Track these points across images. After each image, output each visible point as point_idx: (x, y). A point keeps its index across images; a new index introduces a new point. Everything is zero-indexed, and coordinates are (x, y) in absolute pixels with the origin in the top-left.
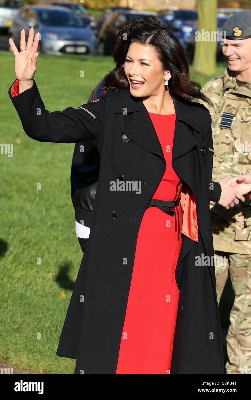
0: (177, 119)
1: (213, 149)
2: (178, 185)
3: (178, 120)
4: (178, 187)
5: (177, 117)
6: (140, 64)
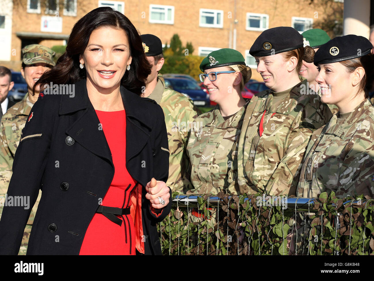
0: (127, 115)
1: (168, 148)
2: (127, 190)
3: (128, 117)
4: (127, 192)
5: (126, 114)
6: (112, 51)
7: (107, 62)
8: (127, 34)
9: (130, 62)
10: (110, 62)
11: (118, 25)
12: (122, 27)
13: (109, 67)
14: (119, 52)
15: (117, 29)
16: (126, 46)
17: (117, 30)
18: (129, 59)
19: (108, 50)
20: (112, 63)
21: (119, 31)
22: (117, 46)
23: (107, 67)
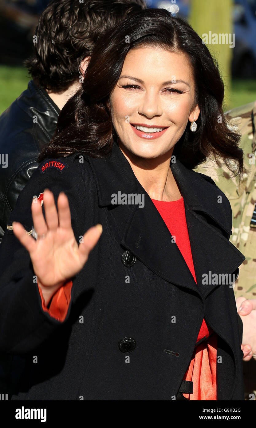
6: (160, 92)
7: (150, 111)
8: (192, 63)
9: (195, 116)
10: (155, 113)
11: (175, 44)
12: (183, 48)
13: (152, 120)
14: (173, 95)
15: (173, 52)
16: (188, 84)
17: (173, 54)
18: (192, 109)
19: (152, 90)
20: (159, 113)
21: (177, 56)
22: (170, 83)
23: (150, 120)
